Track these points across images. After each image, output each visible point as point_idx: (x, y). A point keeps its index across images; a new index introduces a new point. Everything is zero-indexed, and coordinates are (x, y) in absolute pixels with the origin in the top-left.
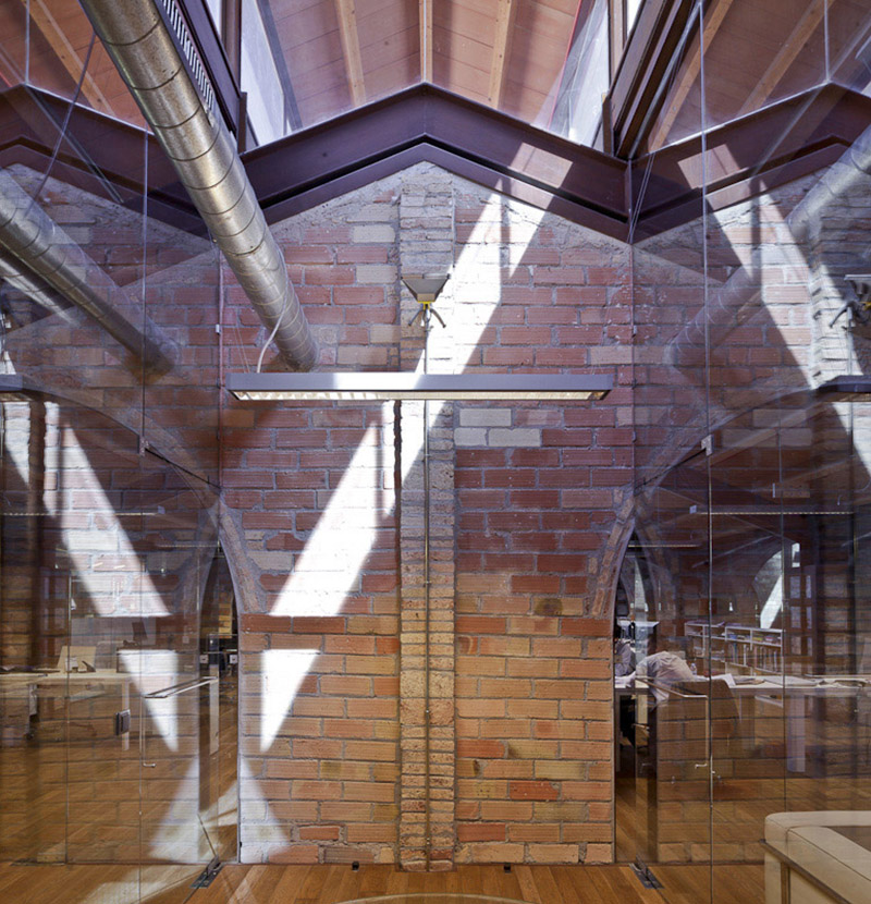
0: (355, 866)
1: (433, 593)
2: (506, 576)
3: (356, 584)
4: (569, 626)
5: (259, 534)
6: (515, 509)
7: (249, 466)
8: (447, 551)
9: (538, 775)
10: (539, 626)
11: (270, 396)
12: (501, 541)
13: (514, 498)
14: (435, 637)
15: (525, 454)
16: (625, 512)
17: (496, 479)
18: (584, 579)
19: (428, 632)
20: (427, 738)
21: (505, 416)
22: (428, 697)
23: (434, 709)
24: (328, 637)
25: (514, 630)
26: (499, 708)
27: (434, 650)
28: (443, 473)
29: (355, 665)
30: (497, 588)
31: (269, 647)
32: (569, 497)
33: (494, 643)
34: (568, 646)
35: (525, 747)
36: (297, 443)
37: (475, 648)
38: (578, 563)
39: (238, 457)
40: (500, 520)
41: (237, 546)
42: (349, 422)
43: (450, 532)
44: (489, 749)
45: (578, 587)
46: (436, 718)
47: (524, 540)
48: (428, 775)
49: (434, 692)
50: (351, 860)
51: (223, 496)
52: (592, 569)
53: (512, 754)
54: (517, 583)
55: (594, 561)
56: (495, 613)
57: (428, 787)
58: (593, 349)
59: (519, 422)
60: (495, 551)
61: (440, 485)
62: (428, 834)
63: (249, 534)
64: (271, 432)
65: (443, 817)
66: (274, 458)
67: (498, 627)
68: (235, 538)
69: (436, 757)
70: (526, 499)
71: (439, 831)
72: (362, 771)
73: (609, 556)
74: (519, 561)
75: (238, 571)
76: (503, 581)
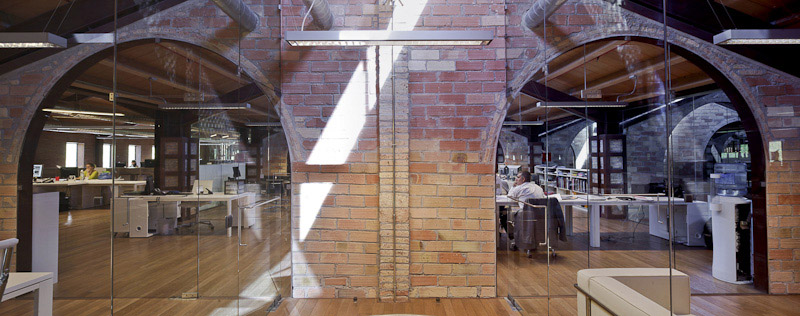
0: (355, 299)
1: (397, 150)
2: (436, 141)
3: (355, 146)
4: (473, 169)
5: (302, 119)
6: (442, 104)
7: (298, 82)
8: (404, 127)
9: (454, 249)
10: (454, 168)
11: (308, 44)
12: (434, 122)
13: (441, 98)
14: (398, 175)
15: (447, 75)
16: (501, 105)
17: (431, 89)
18: (479, 143)
19: (394, 172)
20: (394, 230)
21: (436, 54)
22: (394, 207)
23: (398, 214)
24: (340, 175)
25: (442, 171)
26: (432, 213)
27: (398, 182)
28: (402, 85)
29: (355, 190)
30: (431, 149)
31: (308, 181)
32: (471, 98)
33: (430, 178)
34: (468, 178)
35: (448, 234)
36: (322, 69)
37: (420, 180)
38: (476, 134)
39: (291, 77)
40: (434, 111)
41: (290, 125)
42: (350, 57)
43: (407, 118)
44: (428, 235)
45: (476, 147)
46: (399, 219)
47: (447, 121)
48: (395, 249)
49: (398, 204)
50: (353, 296)
51: (282, 98)
52: (483, 136)
53: (441, 238)
54: (443, 145)
55: (484, 133)
56: (431, 161)
57: (394, 256)
58: (484, 17)
59: (443, 58)
60: (431, 127)
61: (401, 91)
62: (395, 282)
63: (297, 119)
64: (309, 63)
65: (403, 272)
66: (311, 77)
67: (432, 169)
68: (289, 120)
69: (398, 240)
70: (447, 99)
71: (402, 279)
72: (359, 248)
73: (493, 130)
74: (444, 133)
75: (291, 139)
76: (434, 146)
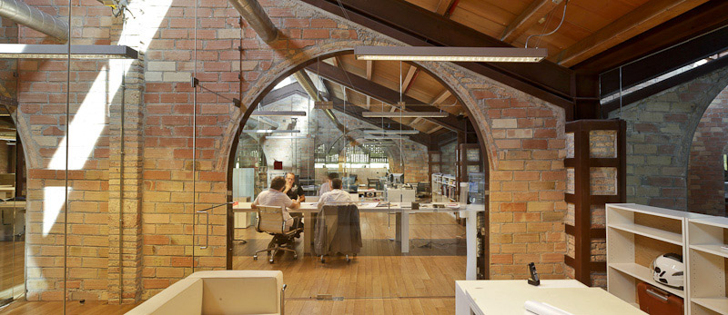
0: (82, 302)
1: (126, 158)
2: (170, 151)
3: (92, 154)
4: (205, 175)
5: (39, 127)
6: (177, 114)
7: (34, 91)
8: (132, 136)
9: (186, 254)
10: (188, 175)
11: (42, 56)
12: (169, 131)
13: (177, 108)
14: (126, 182)
15: (182, 86)
16: (235, 117)
17: (167, 99)
18: (213, 151)
19: (122, 179)
20: (122, 234)
21: (171, 66)
22: (122, 213)
23: (125, 219)
24: (75, 181)
25: (175, 178)
26: (166, 219)
27: (126, 188)
28: (133, 97)
29: (90, 196)
30: (163, 157)
31: (44, 186)
32: (207, 108)
33: (164, 185)
34: (202, 186)
35: (181, 239)
36: (60, 79)
37: (154, 187)
38: (209, 143)
39: (28, 87)
40: (168, 121)
41: (27, 133)
42: (88, 68)
43: (136, 126)
44: (162, 240)
45: (209, 155)
46: (127, 224)
47: (181, 131)
48: (122, 253)
49: (126, 210)
50: (81, 299)
51: (19, 107)
52: (217, 146)
53: (173, 243)
54: (176, 152)
55: (218, 142)
56: (165, 169)
57: (122, 260)
58: (220, 31)
59: (179, 69)
60: (165, 136)
61: (131, 101)
62: (122, 284)
63: (34, 127)
64: (46, 73)
65: (130, 275)
66: (48, 87)
67: (167, 176)
68: (26, 129)
69: (126, 244)
70: (183, 109)
71: (128, 283)
72: (93, 252)
73: (226, 139)
74: (178, 141)
75: (27, 146)
76: (169, 153)
